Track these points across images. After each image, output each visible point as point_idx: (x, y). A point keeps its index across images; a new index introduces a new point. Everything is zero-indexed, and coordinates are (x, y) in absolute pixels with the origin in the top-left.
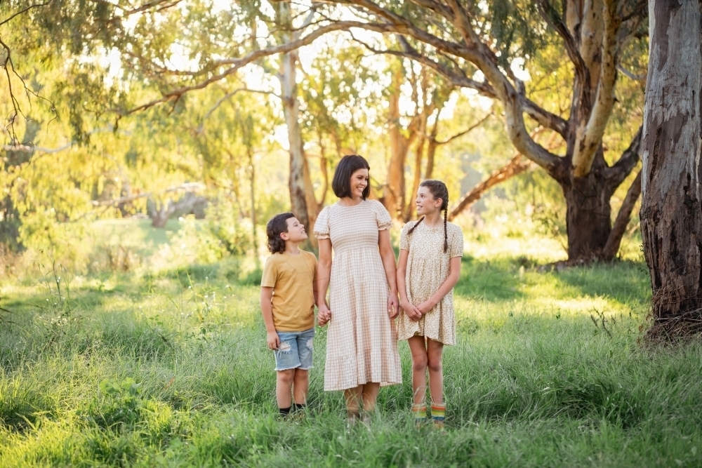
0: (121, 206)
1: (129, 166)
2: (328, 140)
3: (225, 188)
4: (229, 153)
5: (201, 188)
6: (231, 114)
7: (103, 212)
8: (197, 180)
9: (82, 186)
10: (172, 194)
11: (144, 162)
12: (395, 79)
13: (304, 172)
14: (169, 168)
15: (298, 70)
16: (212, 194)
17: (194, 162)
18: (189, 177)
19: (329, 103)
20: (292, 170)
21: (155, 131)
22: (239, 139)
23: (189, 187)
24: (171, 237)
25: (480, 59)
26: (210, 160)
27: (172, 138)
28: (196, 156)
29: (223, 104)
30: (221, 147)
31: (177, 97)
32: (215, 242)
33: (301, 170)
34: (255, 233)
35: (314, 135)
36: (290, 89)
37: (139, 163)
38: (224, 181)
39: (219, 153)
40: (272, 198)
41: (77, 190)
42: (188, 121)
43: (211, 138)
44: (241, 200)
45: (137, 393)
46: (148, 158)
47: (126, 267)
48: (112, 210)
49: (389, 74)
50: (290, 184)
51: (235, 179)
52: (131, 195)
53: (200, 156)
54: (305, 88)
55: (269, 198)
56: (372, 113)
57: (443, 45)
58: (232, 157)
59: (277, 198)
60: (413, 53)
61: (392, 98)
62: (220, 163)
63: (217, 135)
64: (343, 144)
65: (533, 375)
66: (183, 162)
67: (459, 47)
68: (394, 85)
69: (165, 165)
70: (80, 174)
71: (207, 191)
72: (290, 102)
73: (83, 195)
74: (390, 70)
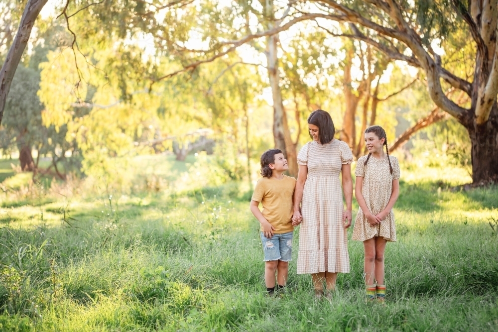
0: (154, 145)
1: (160, 117)
2: (300, 98)
3: (228, 133)
4: (230, 108)
5: (211, 133)
6: (232, 80)
7: (141, 150)
8: (208, 127)
9: (126, 131)
10: (190, 136)
11: (170, 114)
12: (348, 55)
13: (284, 121)
14: (188, 118)
15: (279, 49)
16: (218, 137)
17: (206, 114)
18: (202, 125)
19: (301, 72)
20: (275, 120)
21: (178, 93)
22: (238, 98)
23: (202, 132)
24: (189, 167)
25: (409, 40)
26: (217, 112)
27: (190, 97)
28: (207, 111)
29: (226, 73)
30: (224, 103)
31: (193, 68)
32: (221, 171)
33: (282, 119)
34: (249, 165)
35: (291, 94)
36: (274, 62)
37: (167, 115)
38: (227, 127)
39: (223, 108)
40: (262, 141)
41: (123, 135)
42: (201, 85)
43: (217, 97)
44: (239, 141)
45: (166, 277)
46: (173, 111)
47: (157, 189)
48: (148, 149)
49: (344, 51)
50: (274, 129)
51: (234, 126)
52: (161, 138)
53: (210, 110)
54: (284, 61)
55: (259, 140)
56: (332, 79)
57: (382, 30)
58: (232, 111)
59: (265, 140)
60: (361, 36)
61: (346, 68)
62: (224, 115)
63: (222, 95)
64: (311, 101)
65: (448, 265)
66: (198, 115)
67: (395, 32)
68: (348, 59)
69: (185, 117)
70: (125, 123)
71: (215, 135)
72: (273, 72)
73: (128, 138)
74: (344, 48)
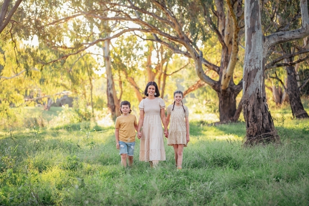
0: (37, 101)
1: (41, 84)
2: (123, 74)
3: (80, 93)
4: (81, 78)
5: (70, 94)
6: (83, 63)
7: (29, 103)
8: (69, 90)
9: (20, 92)
10: (58, 96)
11: (47, 83)
12: (149, 49)
13: (113, 87)
14: (57, 85)
15: (110, 45)
16: (74, 96)
17: (68, 83)
18: (65, 89)
19: (123, 58)
20: (108, 86)
21: (53, 70)
22: (86, 74)
23: (65, 93)
24: (59, 113)
25: (185, 43)
26: (74, 81)
27: (59, 73)
28: (69, 81)
29: (80, 59)
30: (79, 77)
31: (63, 57)
32: (77, 115)
33: (112, 85)
34: (93, 112)
35: (117, 72)
36: (107, 53)
37: (45, 83)
38: (80, 90)
39: (78, 79)
40: (99, 97)
41: (19, 94)
42: (66, 66)
43: (75, 73)
44: (87, 98)
46: (49, 82)
48: (33, 102)
49: (148, 47)
50: (107, 91)
51: (84, 90)
52: (41, 96)
53: (70, 80)
54: (114, 53)
55: (97, 98)
56: (140, 63)
57: (171, 37)
58: (83, 80)
60: (159, 40)
61: (148, 56)
62: (78, 83)
63: (77, 72)
64: (129, 76)
66: (64, 83)
67: (177, 38)
68: (150, 51)
69: (56, 84)
70: (20, 87)
71: (73, 94)
72: (107, 58)
73: (20, 96)
74: (148, 45)
